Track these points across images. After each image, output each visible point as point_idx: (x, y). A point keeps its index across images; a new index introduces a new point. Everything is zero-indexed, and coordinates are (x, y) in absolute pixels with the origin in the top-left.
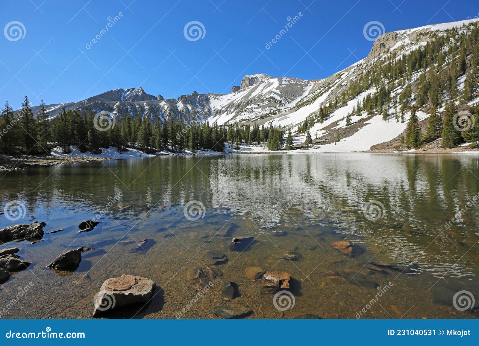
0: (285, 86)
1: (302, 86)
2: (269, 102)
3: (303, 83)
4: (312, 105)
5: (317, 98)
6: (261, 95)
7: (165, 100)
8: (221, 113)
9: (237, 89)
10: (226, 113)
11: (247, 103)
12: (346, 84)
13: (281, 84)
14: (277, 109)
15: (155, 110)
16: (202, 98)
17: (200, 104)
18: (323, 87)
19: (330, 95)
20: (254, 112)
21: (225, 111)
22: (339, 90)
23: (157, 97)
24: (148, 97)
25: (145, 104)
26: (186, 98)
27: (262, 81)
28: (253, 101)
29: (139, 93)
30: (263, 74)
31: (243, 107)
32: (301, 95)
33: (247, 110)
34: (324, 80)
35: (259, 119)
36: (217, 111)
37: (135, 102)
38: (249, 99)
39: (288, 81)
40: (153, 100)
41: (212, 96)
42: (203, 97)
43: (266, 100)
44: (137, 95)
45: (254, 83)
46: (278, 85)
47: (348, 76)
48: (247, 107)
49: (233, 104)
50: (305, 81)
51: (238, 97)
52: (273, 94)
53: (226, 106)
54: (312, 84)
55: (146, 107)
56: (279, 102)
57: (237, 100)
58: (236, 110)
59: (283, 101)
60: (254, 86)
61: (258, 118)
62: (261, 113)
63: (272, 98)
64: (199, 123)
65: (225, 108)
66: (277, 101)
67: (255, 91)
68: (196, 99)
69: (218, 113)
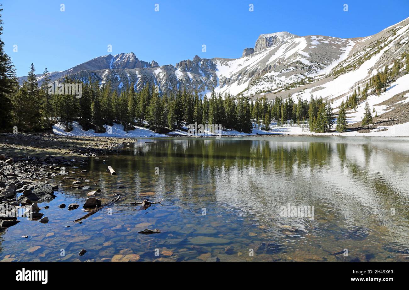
0: (315, 47)
1: (338, 47)
2: (294, 68)
3: (339, 43)
4: (357, 71)
5: (363, 62)
6: (283, 59)
7: (161, 67)
8: (231, 82)
9: (250, 52)
10: (237, 82)
11: (264, 70)
13: (309, 45)
14: (307, 78)
15: (149, 79)
16: (207, 64)
17: (204, 72)
18: (370, 47)
19: (382, 57)
20: (275, 80)
21: (235, 80)
22: (396, 51)
23: (151, 63)
24: (140, 64)
25: (137, 72)
26: (186, 64)
27: (283, 41)
28: (272, 67)
29: (130, 59)
30: (284, 32)
31: (259, 75)
32: (337, 58)
33: (265, 79)
34: (369, 37)
35: (283, 90)
36: (226, 80)
37: (126, 70)
38: (267, 64)
39: (318, 40)
40: (145, 67)
41: (218, 61)
42: (207, 62)
43: (290, 66)
44: (128, 61)
45: (272, 44)
46: (306, 45)
48: (266, 75)
49: (246, 71)
50: (343, 39)
51: (253, 62)
52: (300, 57)
53: (237, 73)
54: (352, 43)
55: (138, 76)
56: (308, 68)
57: (251, 66)
58: (250, 79)
59: (314, 66)
60: (273, 48)
61: (281, 89)
62: (284, 82)
63: (299, 62)
64: (201, 95)
65: (235, 76)
66: (305, 67)
67: (274, 54)
68: (198, 66)
69: (226, 82)
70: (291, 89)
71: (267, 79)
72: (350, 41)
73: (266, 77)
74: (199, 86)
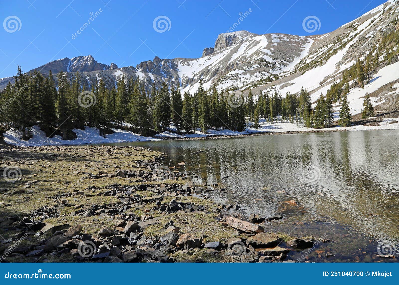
0: (276, 44)
1: (298, 44)
2: (258, 66)
3: (299, 41)
6: (245, 57)
7: (121, 69)
8: (193, 82)
9: (210, 51)
10: (199, 82)
11: (227, 69)
12: (372, 36)
13: (270, 42)
14: (271, 75)
15: (109, 82)
16: (168, 64)
17: (165, 72)
18: (330, 43)
19: (348, 52)
20: (240, 78)
21: (197, 80)
22: (362, 45)
23: (110, 66)
24: (99, 66)
25: (97, 75)
26: (147, 65)
27: (243, 40)
28: (235, 65)
29: (88, 62)
30: (244, 31)
31: (222, 74)
32: (299, 55)
33: (230, 77)
34: (327, 35)
35: (250, 87)
36: (188, 80)
37: (85, 73)
38: (229, 63)
39: (278, 38)
40: (105, 70)
41: (180, 62)
42: (169, 62)
43: (254, 63)
44: (86, 64)
45: (232, 43)
46: (267, 43)
47: (372, 25)
48: (230, 73)
49: (209, 71)
50: (302, 37)
51: (214, 61)
52: (263, 54)
53: (199, 73)
54: (311, 41)
55: (98, 78)
56: (271, 65)
57: (213, 65)
58: (213, 78)
59: (277, 63)
60: (233, 47)
62: (250, 80)
63: (262, 60)
65: (197, 76)
66: (269, 64)
67: (235, 52)
68: (159, 66)
69: (189, 82)
70: (258, 86)
71: (232, 77)
72: (308, 38)
73: (230, 75)
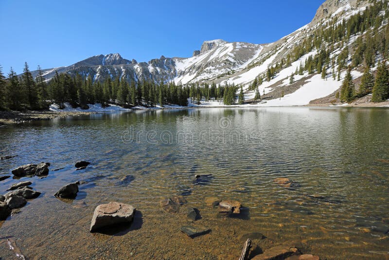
0: (238, 50)
1: (253, 50)
2: (224, 64)
3: (254, 47)
4: (261, 66)
5: (265, 60)
6: (218, 58)
7: (138, 64)
8: (185, 74)
9: (198, 53)
10: (189, 74)
11: (206, 65)
12: (291, 47)
13: (235, 48)
14: (231, 70)
15: (130, 72)
16: (169, 61)
17: (167, 67)
18: (271, 50)
19: (276, 57)
20: (212, 72)
21: (188, 72)
22: (285, 53)
23: (131, 61)
24: (124, 61)
25: (122, 67)
26: (155, 62)
27: (219, 46)
28: (211, 63)
29: (116, 58)
30: (220, 40)
31: (203, 69)
32: (251, 57)
33: (206, 71)
34: (272, 44)
35: (216, 78)
36: (182, 72)
37: (114, 66)
38: (208, 61)
39: (241, 45)
40: (128, 64)
41: (177, 60)
43: (222, 63)
44: (115, 60)
45: (212, 48)
46: (232, 49)
47: (293, 40)
48: (206, 69)
49: (195, 66)
50: (256, 45)
51: (199, 60)
52: (228, 57)
53: (189, 67)
54: (262, 47)
55: (123, 70)
56: (233, 64)
57: (198, 63)
58: (197, 72)
59: (236, 63)
60: (212, 50)
62: (218, 73)
63: (227, 60)
64: (166, 82)
65: (187, 70)
66: (231, 63)
67: (212, 54)
68: (163, 63)
69: (182, 74)
70: (221, 78)
74: (164, 76)
